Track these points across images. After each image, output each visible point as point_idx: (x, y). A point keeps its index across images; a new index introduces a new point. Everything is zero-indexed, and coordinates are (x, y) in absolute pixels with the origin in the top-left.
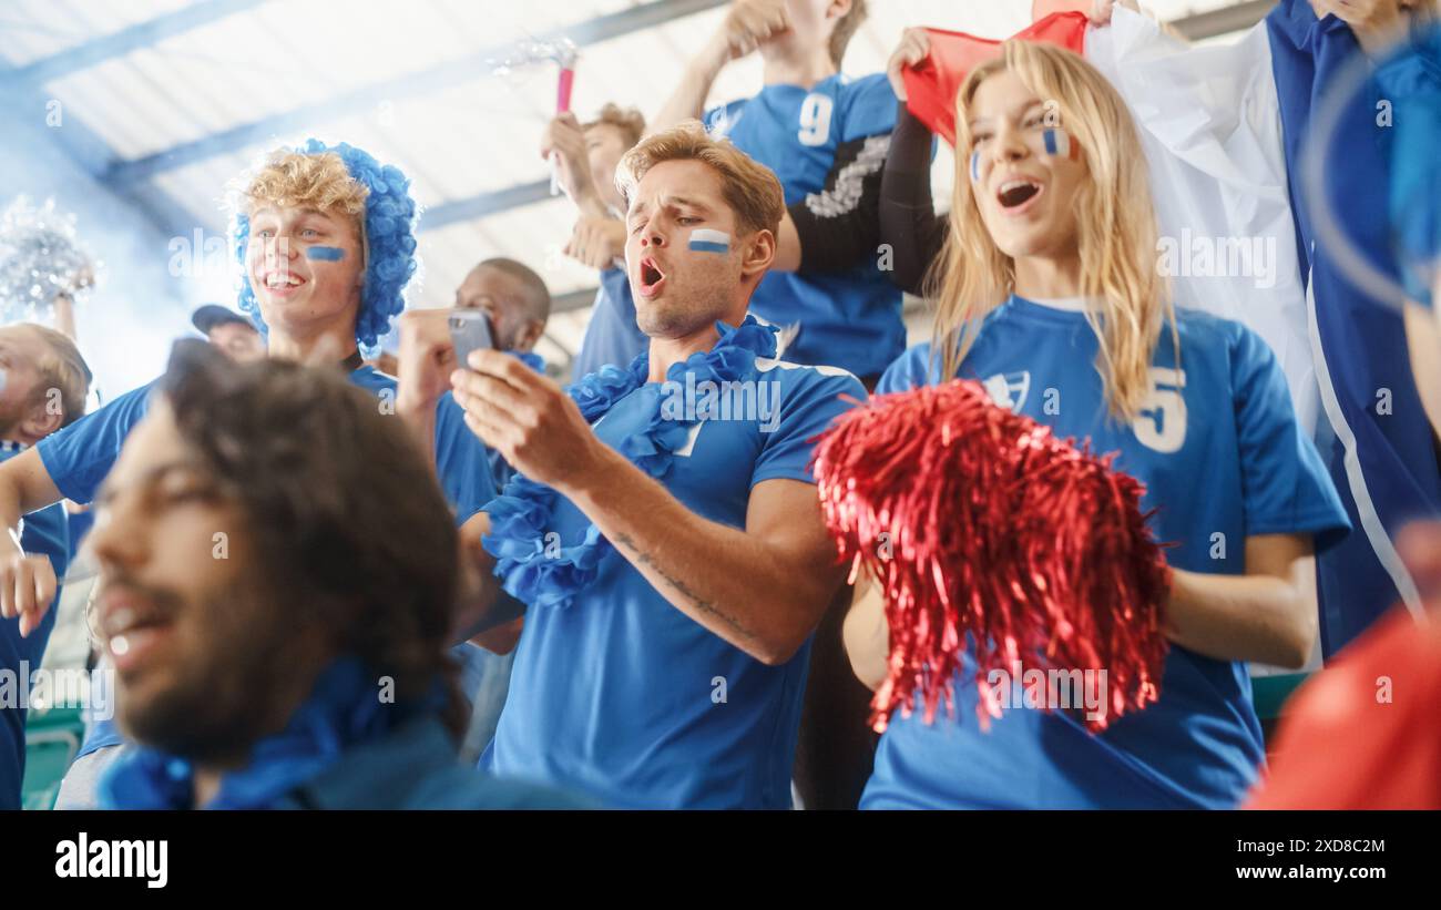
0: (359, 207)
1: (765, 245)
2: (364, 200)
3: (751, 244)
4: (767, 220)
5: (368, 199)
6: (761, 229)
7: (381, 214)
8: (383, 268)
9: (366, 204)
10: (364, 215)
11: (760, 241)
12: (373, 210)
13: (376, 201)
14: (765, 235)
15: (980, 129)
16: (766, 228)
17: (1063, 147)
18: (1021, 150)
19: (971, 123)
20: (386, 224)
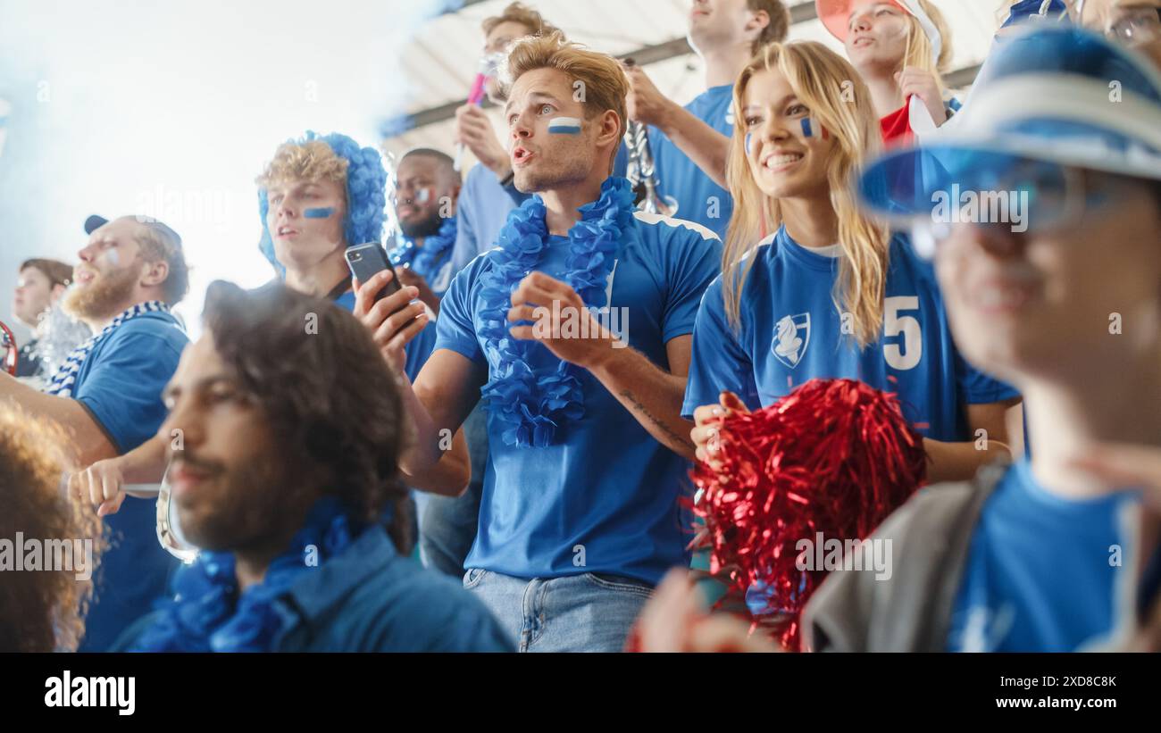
0: (343, 174)
1: (612, 121)
2: (346, 169)
3: (601, 124)
4: (611, 101)
5: (348, 168)
6: (607, 110)
7: (357, 178)
8: (356, 216)
9: (348, 172)
10: (346, 180)
11: (607, 119)
12: (352, 176)
13: (353, 169)
14: (612, 114)
15: (751, 113)
16: (610, 109)
17: (816, 131)
18: (783, 134)
19: (744, 109)
20: (359, 185)
